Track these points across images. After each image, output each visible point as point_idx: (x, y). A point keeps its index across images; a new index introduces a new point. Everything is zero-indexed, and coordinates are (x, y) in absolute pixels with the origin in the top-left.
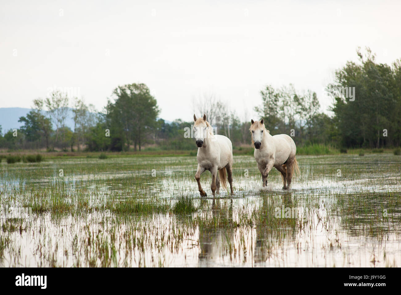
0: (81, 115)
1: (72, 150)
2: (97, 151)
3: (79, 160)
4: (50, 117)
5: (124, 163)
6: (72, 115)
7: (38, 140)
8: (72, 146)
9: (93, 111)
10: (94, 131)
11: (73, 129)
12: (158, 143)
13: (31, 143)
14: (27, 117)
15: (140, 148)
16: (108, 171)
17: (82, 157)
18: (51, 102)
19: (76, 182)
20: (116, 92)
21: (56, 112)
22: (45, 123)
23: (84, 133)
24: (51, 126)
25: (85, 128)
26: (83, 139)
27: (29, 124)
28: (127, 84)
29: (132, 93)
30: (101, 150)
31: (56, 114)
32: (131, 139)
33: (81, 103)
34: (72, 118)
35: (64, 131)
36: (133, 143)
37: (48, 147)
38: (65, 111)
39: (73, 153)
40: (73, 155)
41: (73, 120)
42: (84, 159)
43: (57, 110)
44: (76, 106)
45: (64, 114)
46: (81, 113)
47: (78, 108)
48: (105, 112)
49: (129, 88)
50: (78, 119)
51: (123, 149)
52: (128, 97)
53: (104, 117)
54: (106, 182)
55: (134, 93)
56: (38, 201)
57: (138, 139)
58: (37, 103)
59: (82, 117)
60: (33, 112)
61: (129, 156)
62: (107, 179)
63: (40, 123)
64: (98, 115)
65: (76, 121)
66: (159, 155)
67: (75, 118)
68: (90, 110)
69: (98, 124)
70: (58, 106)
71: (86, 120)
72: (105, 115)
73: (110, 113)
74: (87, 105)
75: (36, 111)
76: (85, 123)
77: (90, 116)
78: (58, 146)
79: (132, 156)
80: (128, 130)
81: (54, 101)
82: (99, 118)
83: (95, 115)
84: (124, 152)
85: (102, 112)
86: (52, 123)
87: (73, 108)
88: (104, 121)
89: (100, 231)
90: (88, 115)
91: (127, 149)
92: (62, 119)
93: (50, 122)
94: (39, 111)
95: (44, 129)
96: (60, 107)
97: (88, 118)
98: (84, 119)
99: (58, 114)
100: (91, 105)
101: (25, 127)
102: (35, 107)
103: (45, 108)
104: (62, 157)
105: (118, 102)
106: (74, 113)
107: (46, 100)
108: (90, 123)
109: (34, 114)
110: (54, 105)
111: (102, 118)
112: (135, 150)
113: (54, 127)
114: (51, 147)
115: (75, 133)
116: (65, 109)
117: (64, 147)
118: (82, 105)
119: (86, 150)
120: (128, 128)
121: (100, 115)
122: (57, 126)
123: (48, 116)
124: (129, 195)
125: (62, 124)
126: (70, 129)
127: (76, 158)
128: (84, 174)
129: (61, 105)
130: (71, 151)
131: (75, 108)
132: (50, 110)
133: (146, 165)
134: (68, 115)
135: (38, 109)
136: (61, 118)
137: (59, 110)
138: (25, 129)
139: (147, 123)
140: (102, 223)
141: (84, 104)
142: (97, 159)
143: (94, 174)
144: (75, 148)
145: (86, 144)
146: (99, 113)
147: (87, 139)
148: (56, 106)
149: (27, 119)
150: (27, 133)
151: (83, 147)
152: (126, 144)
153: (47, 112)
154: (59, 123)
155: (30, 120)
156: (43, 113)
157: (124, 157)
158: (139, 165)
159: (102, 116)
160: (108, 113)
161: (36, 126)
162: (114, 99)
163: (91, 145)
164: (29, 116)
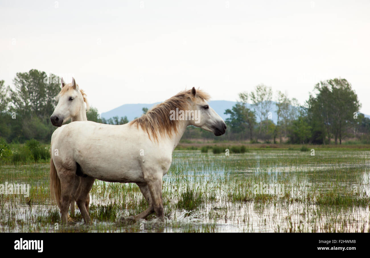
0: (284, 108)
1: (275, 142)
2: (299, 143)
3: (281, 152)
4: (255, 110)
5: (325, 156)
6: (275, 108)
7: (242, 132)
8: (275, 138)
9: (295, 105)
10: (296, 124)
11: (275, 122)
12: (359, 137)
13: (236, 134)
14: (233, 109)
15: (340, 141)
16: (309, 163)
17: (284, 149)
18: (256, 96)
19: (278, 173)
20: (317, 87)
21: (260, 106)
22: (249, 116)
23: (287, 126)
24: (255, 119)
25: (287, 121)
26: (285, 131)
27: (235, 117)
28: (329, 79)
29: (333, 88)
30: (302, 143)
31: (260, 107)
32: (332, 133)
33: (284, 97)
34: (275, 112)
35: (267, 123)
36: (334, 137)
37: (251, 139)
38: (268, 104)
39: (275, 145)
40: (275, 147)
41: (276, 113)
42: (286, 151)
43: (261, 103)
44: (279, 100)
45: (268, 107)
46: (283, 106)
47: (281, 102)
48: (307, 106)
49: (330, 83)
50: (281, 112)
51: (324, 142)
52: (330, 92)
53: (306, 111)
54: (308, 175)
55: (336, 88)
56: (242, 191)
57: (339, 133)
59: (285, 111)
60: (238, 105)
61: (330, 149)
62: (308, 171)
63: (244, 116)
64: (301, 109)
65: (279, 114)
66: (359, 148)
67: (278, 112)
68: (293, 104)
69: (300, 118)
70: (262, 99)
71: (288, 114)
72: (307, 109)
73: (312, 107)
74: (290, 99)
75: (241, 104)
76: (288, 116)
77: (293, 110)
78: (262, 138)
79: (333, 149)
80: (329, 124)
81: (258, 95)
82: (301, 112)
83: (298, 109)
84: (325, 145)
85: (304, 106)
86: (256, 116)
87: (276, 102)
88: (306, 115)
89: (301, 222)
90: (291, 108)
91: (328, 142)
92: (266, 112)
93: (254, 116)
94: (244, 104)
95: (248, 121)
96: (264, 101)
97: (290, 111)
98: (287, 112)
99: (262, 108)
100: (294, 99)
101: (231, 119)
102: (240, 100)
103: (250, 102)
104: (265, 149)
105: (319, 97)
106: (278, 107)
107: (251, 94)
108: (292, 116)
109: (239, 107)
110: (258, 98)
111: (304, 112)
112: (336, 143)
113: (258, 120)
114: (254, 139)
115: (278, 126)
116: (269, 102)
117: (266, 138)
118: (285, 99)
119: (288, 143)
120: (330, 122)
121: (302, 109)
122: (261, 118)
123: (252, 110)
124: (330, 188)
125: (266, 117)
126: (272, 121)
127: (278, 150)
128: (286, 166)
129: (265, 98)
130: (273, 143)
131: (278, 102)
132: (254, 103)
133: (346, 158)
134: (272, 109)
135: (243, 102)
136: (264, 111)
137: (262, 104)
138: (231, 121)
139: (348, 118)
140: (303, 215)
141: (288, 98)
142: (299, 152)
143: (296, 166)
144: (278, 140)
145: (288, 137)
146: (301, 107)
147: (289, 131)
148: (260, 100)
149: (232, 111)
150: (232, 125)
151: (285, 139)
152: (327, 137)
153: (252, 105)
154: (263, 116)
155: (235, 113)
156: (247, 106)
157: (325, 150)
158: (340, 158)
159: (304, 109)
160: (309, 107)
161: (241, 119)
162: (315, 94)
163: (292, 138)
164: (234, 109)
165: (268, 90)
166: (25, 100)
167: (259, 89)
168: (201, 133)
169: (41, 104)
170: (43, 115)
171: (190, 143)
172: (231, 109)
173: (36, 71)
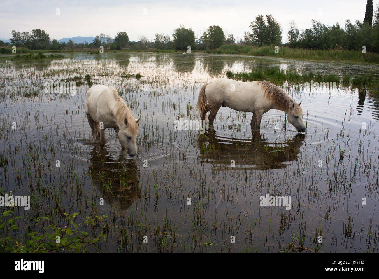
0: (109, 40)
1: (107, 49)
6: (106, 40)
10: (112, 44)
11: (107, 43)
12: (129, 48)
13: (95, 47)
20: (118, 34)
21: (102, 39)
22: (99, 41)
25: (110, 43)
28: (121, 32)
30: (114, 50)
32: (122, 46)
33: (109, 36)
44: (107, 37)
45: (104, 39)
46: (109, 39)
52: (121, 35)
55: (123, 34)
57: (124, 47)
58: (97, 36)
66: (129, 51)
67: (107, 41)
69: (113, 42)
73: (116, 39)
75: (97, 38)
79: (122, 51)
80: (121, 44)
83: (112, 40)
85: (114, 39)
88: (115, 41)
91: (121, 49)
93: (101, 41)
95: (99, 43)
100: (111, 37)
101: (94, 42)
103: (99, 38)
107: (99, 36)
110: (102, 37)
112: (123, 49)
113: (102, 43)
119: (110, 49)
125: (104, 42)
129: (104, 37)
139: (126, 42)
142: (113, 52)
144: (107, 48)
147: (110, 46)
150: (95, 44)
151: (109, 48)
152: (121, 48)
157: (120, 51)
161: (97, 42)
162: (117, 36)
163: (111, 48)
164: (95, 39)
165: (104, 35)
166: (36, 38)
167: (101, 35)
168: (86, 46)
169: (40, 39)
170: (41, 41)
171: (83, 49)
172: (94, 39)
173: (37, 29)
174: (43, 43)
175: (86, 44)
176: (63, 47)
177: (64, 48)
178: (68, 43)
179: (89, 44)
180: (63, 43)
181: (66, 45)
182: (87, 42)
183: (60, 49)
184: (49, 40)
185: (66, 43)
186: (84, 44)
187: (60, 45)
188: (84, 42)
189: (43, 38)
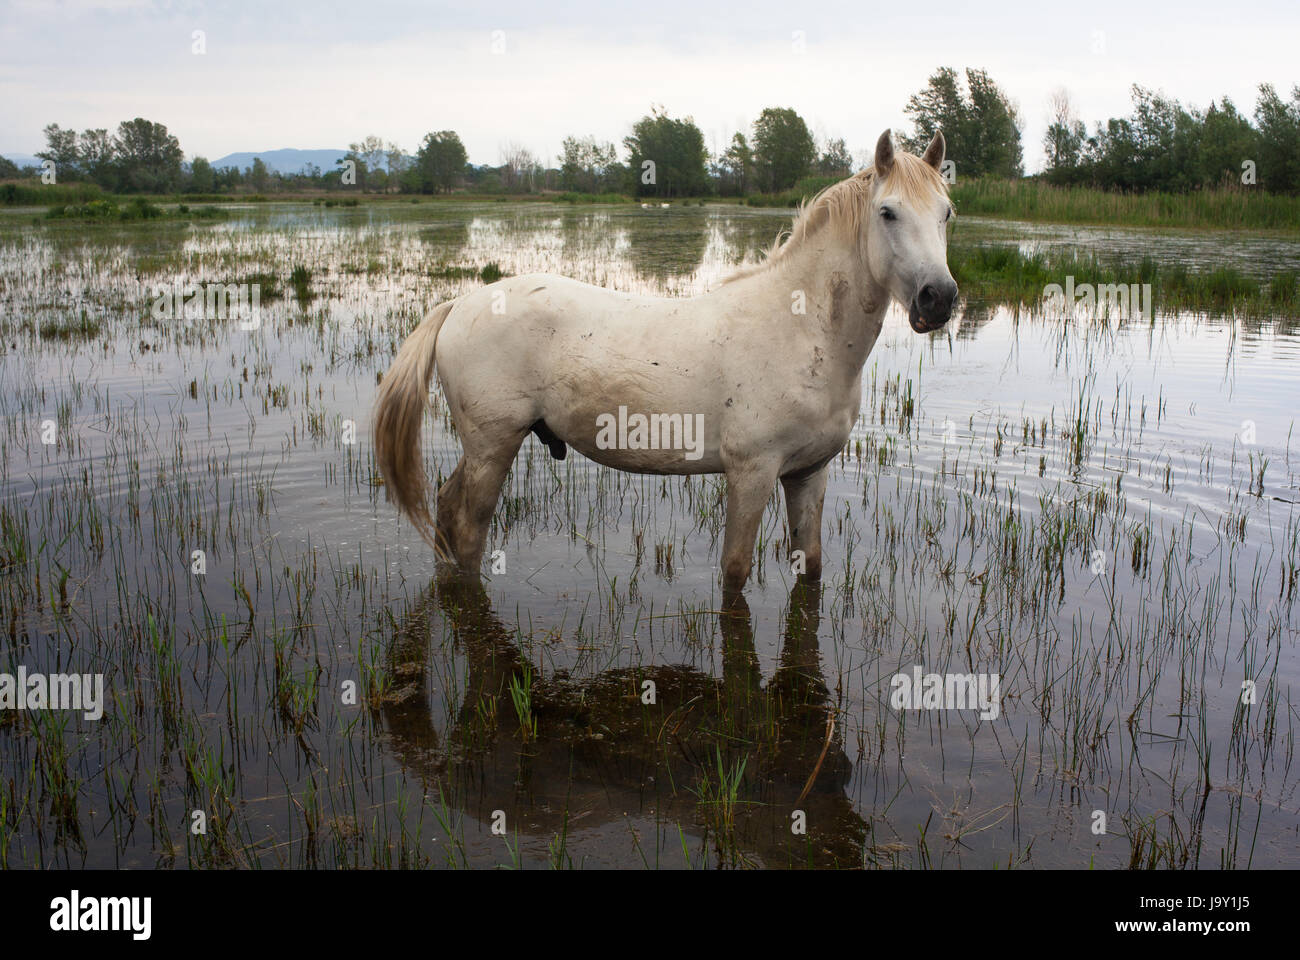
0: (394, 160)
1: (387, 193)
2: (410, 195)
3: (393, 202)
4: (367, 159)
6: (386, 159)
8: (386, 188)
9: (406, 155)
10: (406, 175)
11: (387, 171)
12: (466, 187)
15: (450, 192)
17: (396, 200)
18: (366, 146)
20: (426, 139)
21: (371, 156)
23: (398, 176)
25: (398, 171)
26: (396, 181)
28: (437, 131)
29: (441, 140)
30: (413, 194)
31: (371, 158)
32: (442, 183)
33: (394, 148)
34: (386, 162)
35: (379, 172)
36: (444, 188)
38: (379, 155)
39: (387, 196)
40: (387, 198)
42: (398, 202)
43: (371, 154)
44: (390, 151)
45: (378, 158)
46: (394, 156)
47: (392, 152)
48: (417, 157)
50: (391, 163)
51: (434, 193)
52: (438, 144)
53: (416, 162)
55: (444, 140)
57: (448, 184)
58: (353, 147)
60: (349, 154)
61: (439, 199)
64: (411, 160)
66: (468, 199)
67: (389, 163)
68: (403, 154)
69: (411, 168)
70: (373, 150)
71: (399, 164)
73: (422, 158)
74: (401, 150)
75: (352, 153)
76: (399, 167)
77: (403, 160)
78: (374, 188)
79: (442, 199)
80: (438, 174)
81: (368, 146)
82: (411, 163)
83: (408, 159)
84: (435, 196)
85: (414, 157)
86: (369, 166)
88: (416, 165)
90: (401, 158)
92: (377, 162)
94: (355, 153)
97: (401, 162)
98: (397, 163)
99: (373, 158)
100: (404, 150)
102: (350, 150)
103: (360, 151)
104: (377, 200)
105: (428, 148)
106: (388, 157)
107: (362, 144)
108: (403, 166)
109: (350, 156)
110: (369, 149)
111: (414, 162)
112: (445, 193)
113: (370, 170)
115: (389, 176)
116: (379, 153)
117: (378, 188)
118: (395, 150)
119: (399, 193)
121: (413, 159)
122: (372, 168)
123: (363, 160)
125: (377, 166)
126: (383, 171)
127: (390, 201)
129: (376, 148)
130: (385, 193)
131: (388, 152)
132: (365, 153)
134: (383, 159)
135: (354, 151)
136: (375, 161)
137: (373, 154)
139: (456, 169)
141: (398, 148)
142: (411, 203)
144: (389, 190)
145: (400, 187)
146: (411, 158)
147: (401, 182)
149: (343, 160)
151: (396, 190)
152: (437, 188)
153: (363, 155)
154: (374, 166)
156: (359, 155)
157: (435, 201)
160: (419, 158)
162: (424, 145)
163: (403, 188)
164: (345, 157)
165: (378, 141)
166: (131, 150)
167: (368, 141)
168: (312, 183)
169: (148, 154)
170: (150, 164)
171: (302, 193)
172: (342, 157)
173: (140, 120)
174: (156, 171)
175: (314, 173)
176: (229, 185)
177: (234, 189)
178: (248, 169)
179: (322, 173)
180: (230, 170)
181: (242, 178)
182: (317, 168)
183: (220, 192)
184: (178, 161)
185: (242, 171)
186: (307, 174)
187: (219, 179)
188: (306, 167)
189: (156, 151)
